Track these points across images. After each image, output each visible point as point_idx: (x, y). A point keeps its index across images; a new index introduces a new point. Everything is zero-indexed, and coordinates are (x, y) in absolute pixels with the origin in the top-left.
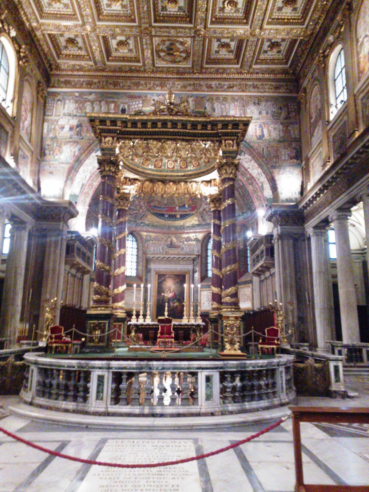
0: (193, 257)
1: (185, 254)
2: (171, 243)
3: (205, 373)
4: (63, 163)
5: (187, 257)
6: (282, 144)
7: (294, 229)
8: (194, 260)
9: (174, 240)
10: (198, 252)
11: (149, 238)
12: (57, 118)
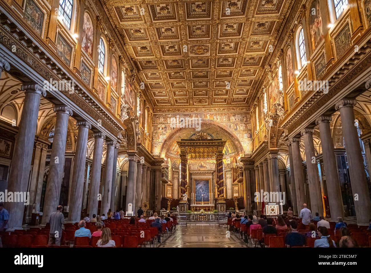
0: (212, 172)
1: (208, 171)
2: (201, 165)
3: (211, 215)
4: (160, 143)
5: (209, 172)
6: (245, 132)
7: (250, 166)
8: (212, 173)
9: (203, 164)
10: (214, 169)
11: (190, 163)
12: (157, 125)
